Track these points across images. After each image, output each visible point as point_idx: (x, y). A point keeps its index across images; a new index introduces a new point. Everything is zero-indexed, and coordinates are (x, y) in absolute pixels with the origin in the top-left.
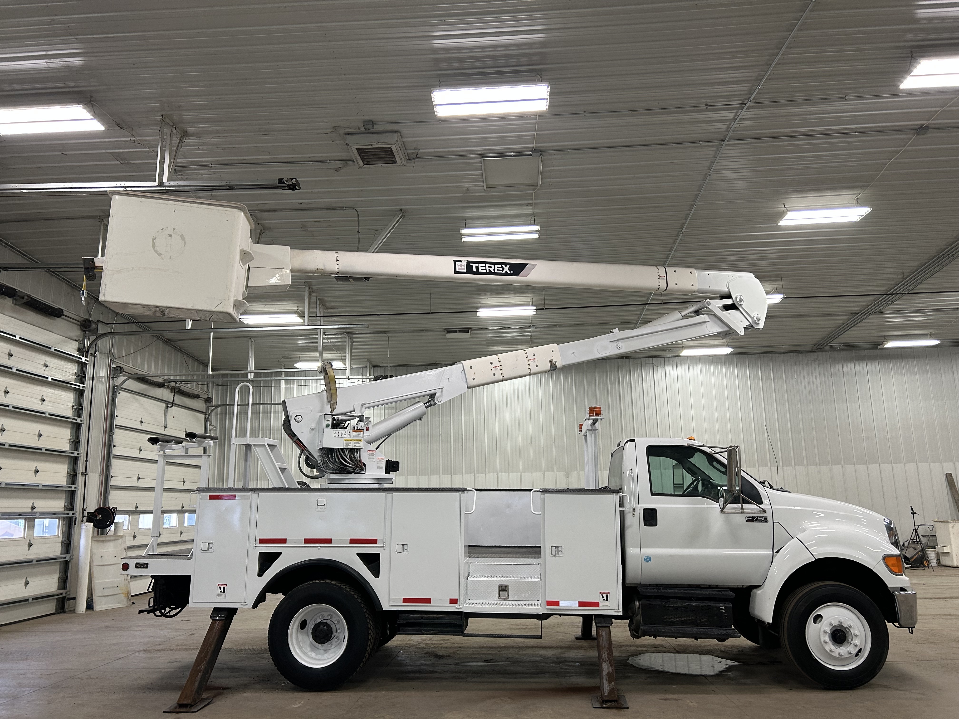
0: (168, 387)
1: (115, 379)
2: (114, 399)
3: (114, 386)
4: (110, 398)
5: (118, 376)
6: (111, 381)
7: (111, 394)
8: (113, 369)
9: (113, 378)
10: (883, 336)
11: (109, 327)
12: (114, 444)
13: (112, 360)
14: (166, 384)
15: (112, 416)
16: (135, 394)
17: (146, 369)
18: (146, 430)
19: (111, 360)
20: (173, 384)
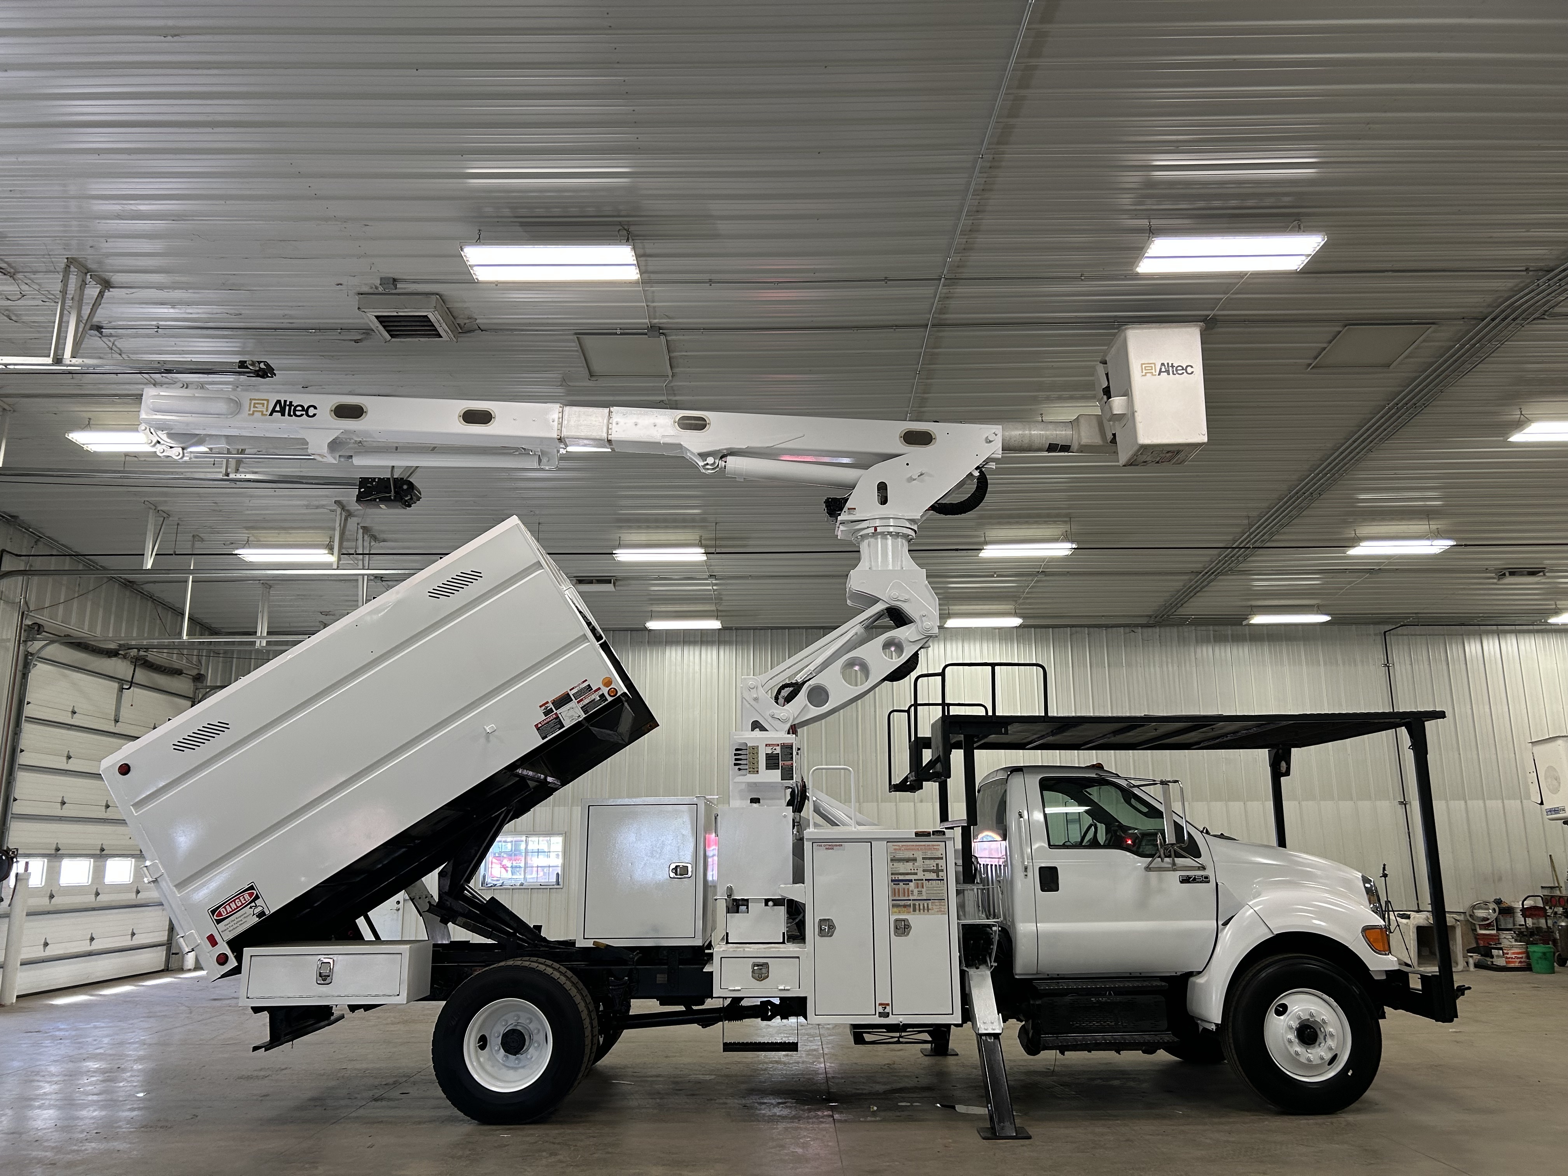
0: (125, 657)
1: (30, 643)
2: (25, 676)
3: (28, 654)
4: (19, 675)
5: (34, 639)
6: (21, 648)
7: (20, 667)
8: (27, 628)
9: (25, 642)
10: (1248, 607)
11: (23, 560)
12: (22, 746)
13: (26, 612)
14: (120, 652)
15: (21, 703)
16: (63, 668)
17: (86, 627)
18: (81, 725)
19: (23, 613)
20: (134, 652)
